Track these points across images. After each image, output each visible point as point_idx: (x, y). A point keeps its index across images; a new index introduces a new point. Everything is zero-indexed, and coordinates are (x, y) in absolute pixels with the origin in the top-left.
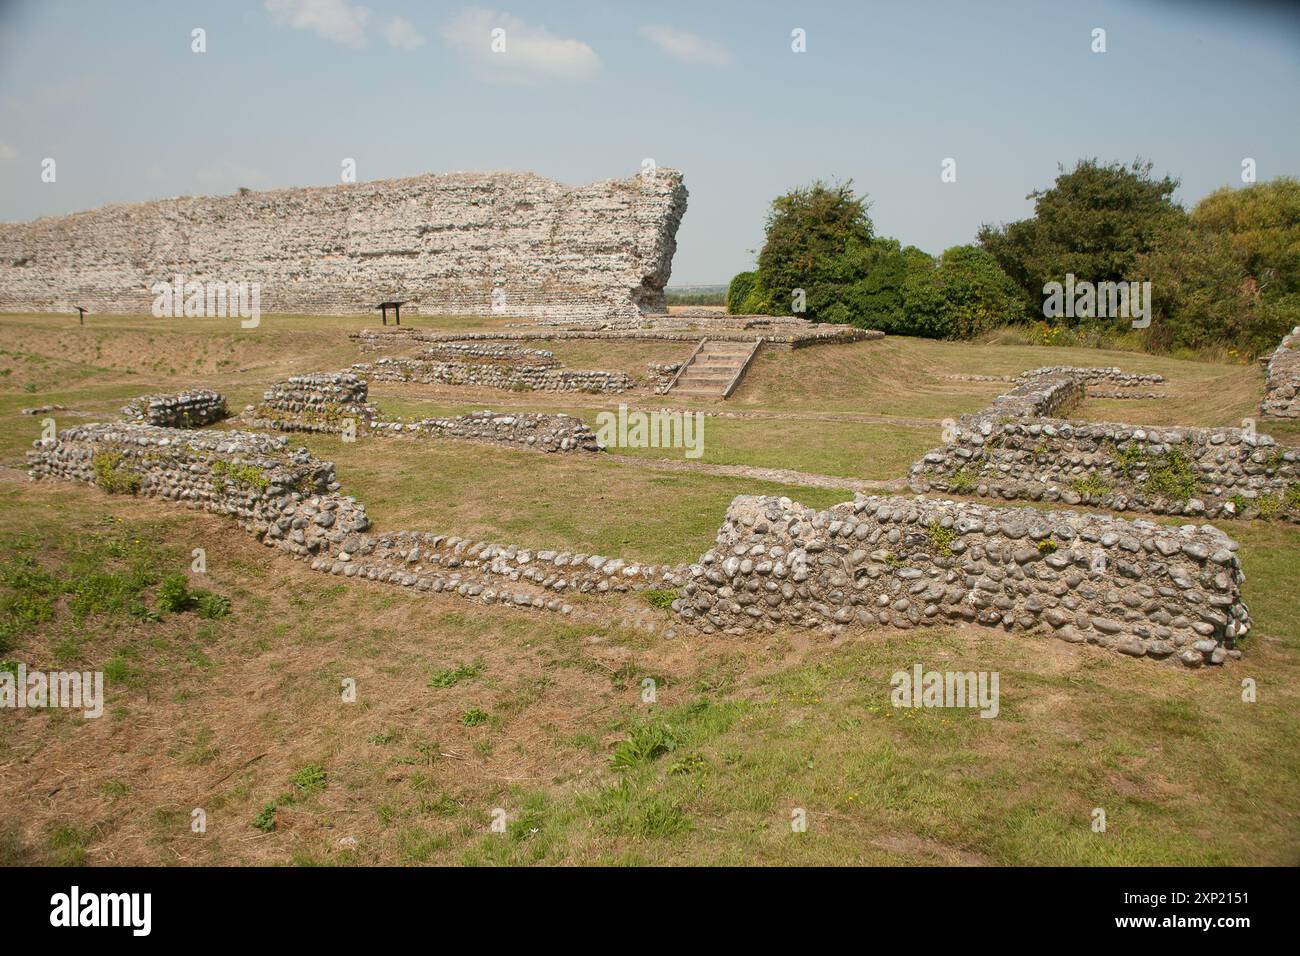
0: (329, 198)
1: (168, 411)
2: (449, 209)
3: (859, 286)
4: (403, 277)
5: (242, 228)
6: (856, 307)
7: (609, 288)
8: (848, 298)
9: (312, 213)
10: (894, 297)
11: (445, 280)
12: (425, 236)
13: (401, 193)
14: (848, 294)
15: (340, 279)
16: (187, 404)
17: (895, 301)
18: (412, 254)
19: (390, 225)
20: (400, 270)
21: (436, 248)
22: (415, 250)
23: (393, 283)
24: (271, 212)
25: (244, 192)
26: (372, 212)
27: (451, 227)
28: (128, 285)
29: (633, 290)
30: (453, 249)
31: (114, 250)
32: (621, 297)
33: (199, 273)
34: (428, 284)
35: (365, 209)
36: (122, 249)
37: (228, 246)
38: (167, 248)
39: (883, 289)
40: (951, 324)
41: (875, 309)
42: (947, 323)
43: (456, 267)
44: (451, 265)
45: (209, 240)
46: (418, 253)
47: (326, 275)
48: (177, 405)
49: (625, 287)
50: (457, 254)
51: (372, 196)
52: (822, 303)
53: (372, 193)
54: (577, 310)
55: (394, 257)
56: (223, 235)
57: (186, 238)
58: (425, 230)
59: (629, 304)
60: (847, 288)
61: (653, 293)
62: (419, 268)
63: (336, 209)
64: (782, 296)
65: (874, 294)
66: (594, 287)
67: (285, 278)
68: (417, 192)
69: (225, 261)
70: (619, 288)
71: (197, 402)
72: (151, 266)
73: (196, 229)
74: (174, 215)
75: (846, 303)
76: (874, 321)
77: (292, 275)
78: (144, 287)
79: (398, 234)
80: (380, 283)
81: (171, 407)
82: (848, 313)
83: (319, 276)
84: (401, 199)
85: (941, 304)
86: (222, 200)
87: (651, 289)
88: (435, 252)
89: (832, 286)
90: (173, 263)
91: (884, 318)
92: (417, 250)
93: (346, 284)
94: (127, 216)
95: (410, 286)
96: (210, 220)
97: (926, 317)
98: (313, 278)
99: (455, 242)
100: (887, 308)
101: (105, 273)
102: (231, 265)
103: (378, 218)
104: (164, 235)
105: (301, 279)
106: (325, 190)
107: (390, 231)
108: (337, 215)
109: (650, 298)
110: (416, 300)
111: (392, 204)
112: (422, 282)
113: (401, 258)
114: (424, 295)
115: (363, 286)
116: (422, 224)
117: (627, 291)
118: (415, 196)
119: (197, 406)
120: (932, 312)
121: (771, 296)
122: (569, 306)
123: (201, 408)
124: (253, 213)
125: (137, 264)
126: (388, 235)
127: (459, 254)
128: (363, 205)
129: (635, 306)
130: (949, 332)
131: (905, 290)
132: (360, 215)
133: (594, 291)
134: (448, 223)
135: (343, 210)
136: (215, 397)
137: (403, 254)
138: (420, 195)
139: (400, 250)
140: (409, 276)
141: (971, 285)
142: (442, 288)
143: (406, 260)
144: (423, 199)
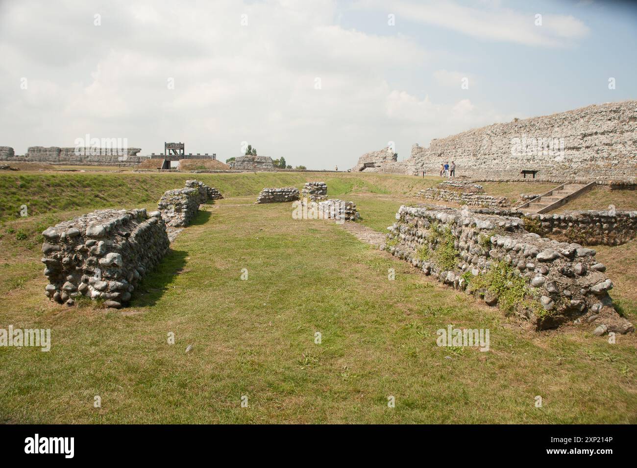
0: (546, 121)
1: (270, 194)
2: (597, 123)
4: (571, 161)
5: (512, 137)
9: (539, 129)
11: (590, 162)
12: (585, 139)
13: (576, 116)
15: (547, 162)
16: (279, 192)
18: (578, 149)
19: (569, 133)
20: (571, 157)
21: (588, 145)
22: (578, 146)
23: (567, 164)
24: (524, 129)
25: (516, 120)
26: (563, 127)
27: (596, 133)
28: (470, 165)
30: (595, 145)
31: (467, 149)
33: (495, 159)
34: (582, 165)
35: (560, 125)
36: (470, 149)
37: (506, 146)
38: (485, 148)
43: (596, 155)
44: (594, 154)
45: (499, 144)
46: (581, 148)
47: (541, 160)
48: (274, 192)
50: (596, 148)
51: (564, 119)
53: (565, 117)
55: (570, 151)
56: (505, 140)
57: (492, 143)
58: (585, 136)
62: (579, 156)
63: (549, 126)
67: (525, 161)
68: (583, 115)
69: (504, 153)
71: (284, 192)
72: (479, 156)
73: (496, 138)
74: (489, 132)
77: (528, 160)
78: (476, 166)
79: (572, 138)
80: (561, 164)
81: (271, 192)
83: (538, 161)
84: (576, 119)
86: (507, 125)
88: (587, 147)
90: (486, 155)
92: (580, 146)
93: (548, 165)
94: (474, 133)
95: (574, 166)
96: (501, 134)
98: (536, 162)
99: (597, 142)
101: (464, 160)
102: (506, 155)
103: (565, 130)
104: (484, 142)
105: (531, 162)
106: (546, 117)
107: (569, 137)
108: (549, 129)
110: (575, 173)
111: (572, 122)
112: (580, 163)
113: (573, 151)
114: (579, 170)
115: (555, 166)
116: (583, 132)
118: (583, 117)
119: (284, 194)
123: (285, 195)
124: (517, 130)
125: (474, 155)
126: (568, 139)
127: (597, 148)
128: (560, 123)
132: (558, 128)
134: (595, 131)
135: (552, 127)
136: (293, 191)
137: (573, 148)
138: (585, 116)
139: (572, 146)
140: (574, 160)
142: (587, 167)
143: (574, 152)
144: (586, 119)
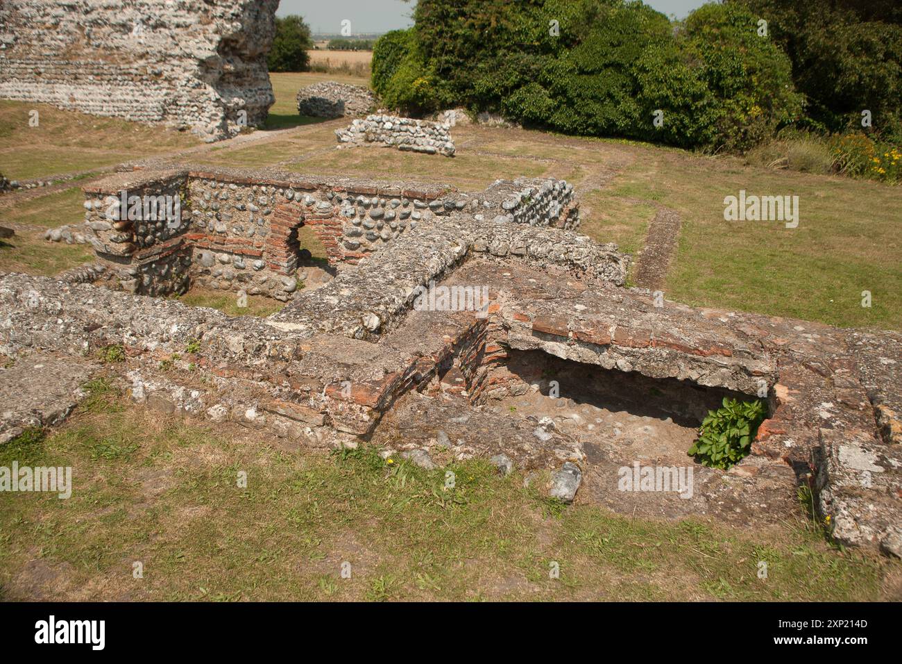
3: (565, 60)
6: (563, 92)
7: (165, 58)
8: (550, 77)
10: (622, 79)
14: (549, 71)
17: (624, 86)
29: (202, 63)
32: (185, 73)
39: (606, 66)
40: (712, 129)
41: (592, 98)
42: (706, 127)
49: (189, 56)
52: (509, 83)
54: (118, 94)
59: (198, 86)
60: (551, 62)
61: (241, 66)
64: (449, 69)
65: (592, 73)
66: (142, 56)
70: (181, 58)
75: (546, 84)
76: (589, 116)
82: (550, 101)
85: (697, 97)
87: (237, 59)
89: (526, 58)
91: (602, 113)
97: (675, 115)
100: (610, 96)
109: (238, 75)
117: (192, 65)
120: (686, 107)
121: (433, 68)
122: (106, 88)
129: (210, 89)
130: (707, 140)
131: (643, 70)
133: (142, 62)
141: (744, 67)
